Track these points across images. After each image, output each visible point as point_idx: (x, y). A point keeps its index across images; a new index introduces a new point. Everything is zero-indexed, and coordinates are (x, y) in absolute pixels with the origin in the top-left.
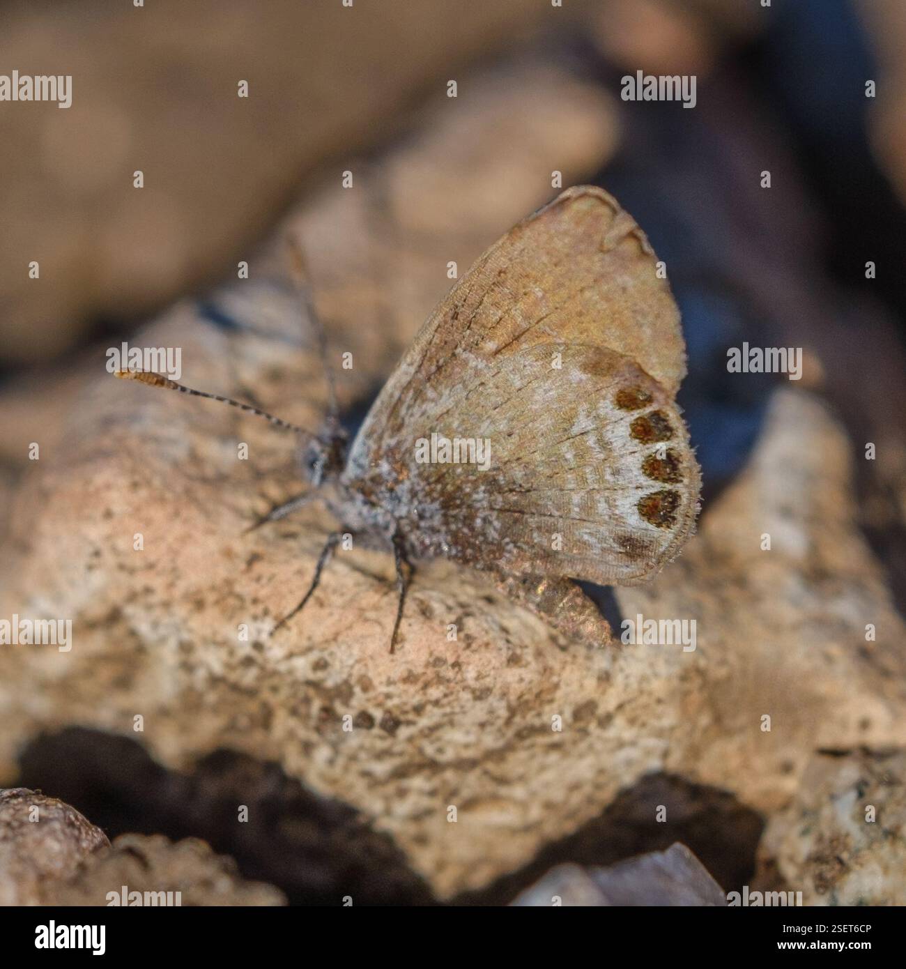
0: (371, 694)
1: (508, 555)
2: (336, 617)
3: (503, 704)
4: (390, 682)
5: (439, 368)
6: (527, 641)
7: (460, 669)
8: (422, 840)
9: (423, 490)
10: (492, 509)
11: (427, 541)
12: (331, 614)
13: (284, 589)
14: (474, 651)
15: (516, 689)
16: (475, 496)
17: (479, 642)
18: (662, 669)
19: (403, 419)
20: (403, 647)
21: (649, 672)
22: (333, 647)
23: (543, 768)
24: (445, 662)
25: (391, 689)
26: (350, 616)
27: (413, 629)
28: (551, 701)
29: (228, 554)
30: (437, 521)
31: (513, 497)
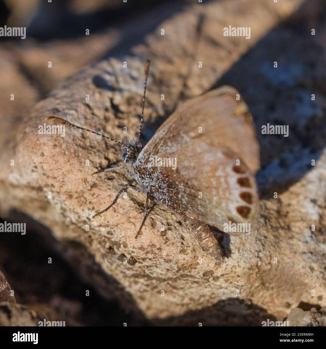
0: (127, 249)
1: (189, 210)
2: (119, 217)
3: (176, 266)
4: (134, 248)
5: (174, 136)
6: (190, 244)
7: (161, 251)
8: (142, 298)
9: (161, 178)
10: (185, 193)
11: (161, 197)
12: (117, 216)
13: (102, 201)
14: (168, 245)
15: (182, 262)
16: (180, 186)
17: (170, 242)
18: (242, 264)
19: (159, 150)
20: (141, 237)
21: (237, 264)
22: (115, 229)
23: (191, 287)
24: (156, 246)
25: (134, 250)
26: (124, 219)
27: (146, 230)
28: (195, 268)
29: (85, 181)
30: (165, 191)
31: (193, 191)
